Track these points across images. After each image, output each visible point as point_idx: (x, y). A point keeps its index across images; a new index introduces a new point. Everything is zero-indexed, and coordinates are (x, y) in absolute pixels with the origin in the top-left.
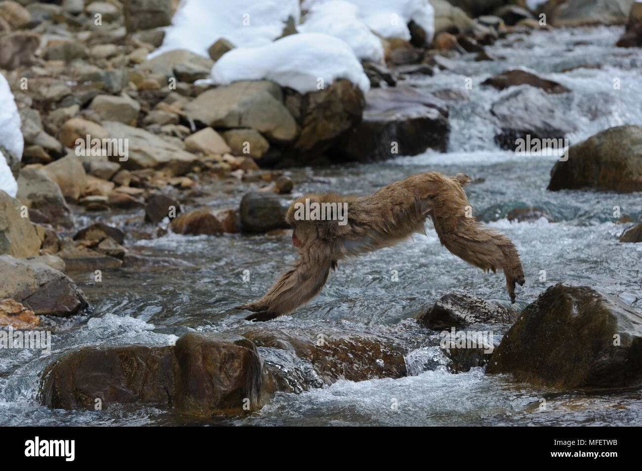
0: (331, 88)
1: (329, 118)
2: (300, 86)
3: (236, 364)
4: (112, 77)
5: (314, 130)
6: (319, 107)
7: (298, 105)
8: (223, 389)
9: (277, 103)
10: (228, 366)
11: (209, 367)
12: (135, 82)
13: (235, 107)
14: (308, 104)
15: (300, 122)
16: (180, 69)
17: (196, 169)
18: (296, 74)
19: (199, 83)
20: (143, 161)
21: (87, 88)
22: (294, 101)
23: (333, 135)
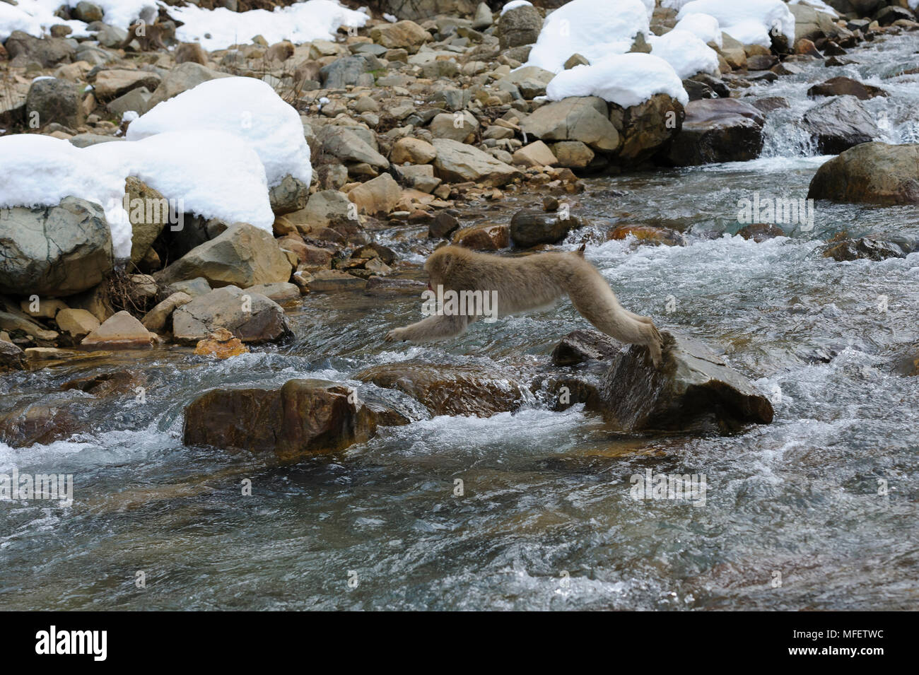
0: (650, 103)
1: (649, 130)
2: (624, 102)
3: (326, 410)
4: (454, 96)
5: (636, 140)
6: (640, 119)
7: (622, 118)
8: (311, 432)
9: (602, 117)
10: (318, 411)
11: (301, 413)
12: (481, 99)
13: (563, 121)
14: (630, 117)
15: (622, 132)
16: (525, 86)
17: (516, 180)
18: (619, 90)
19: (536, 99)
20: (467, 174)
21: (431, 106)
22: (618, 115)
23: (655, 144)
